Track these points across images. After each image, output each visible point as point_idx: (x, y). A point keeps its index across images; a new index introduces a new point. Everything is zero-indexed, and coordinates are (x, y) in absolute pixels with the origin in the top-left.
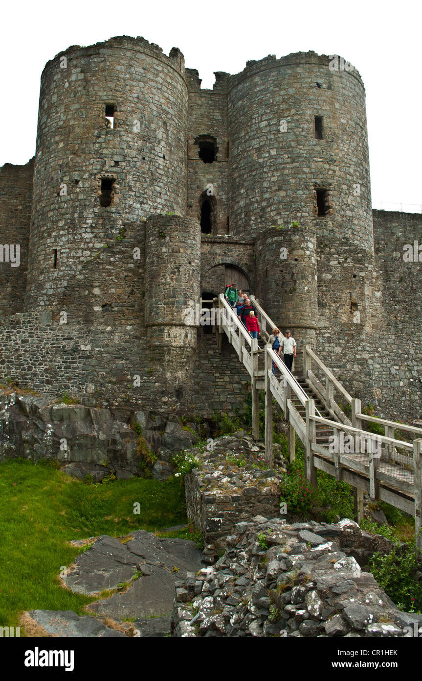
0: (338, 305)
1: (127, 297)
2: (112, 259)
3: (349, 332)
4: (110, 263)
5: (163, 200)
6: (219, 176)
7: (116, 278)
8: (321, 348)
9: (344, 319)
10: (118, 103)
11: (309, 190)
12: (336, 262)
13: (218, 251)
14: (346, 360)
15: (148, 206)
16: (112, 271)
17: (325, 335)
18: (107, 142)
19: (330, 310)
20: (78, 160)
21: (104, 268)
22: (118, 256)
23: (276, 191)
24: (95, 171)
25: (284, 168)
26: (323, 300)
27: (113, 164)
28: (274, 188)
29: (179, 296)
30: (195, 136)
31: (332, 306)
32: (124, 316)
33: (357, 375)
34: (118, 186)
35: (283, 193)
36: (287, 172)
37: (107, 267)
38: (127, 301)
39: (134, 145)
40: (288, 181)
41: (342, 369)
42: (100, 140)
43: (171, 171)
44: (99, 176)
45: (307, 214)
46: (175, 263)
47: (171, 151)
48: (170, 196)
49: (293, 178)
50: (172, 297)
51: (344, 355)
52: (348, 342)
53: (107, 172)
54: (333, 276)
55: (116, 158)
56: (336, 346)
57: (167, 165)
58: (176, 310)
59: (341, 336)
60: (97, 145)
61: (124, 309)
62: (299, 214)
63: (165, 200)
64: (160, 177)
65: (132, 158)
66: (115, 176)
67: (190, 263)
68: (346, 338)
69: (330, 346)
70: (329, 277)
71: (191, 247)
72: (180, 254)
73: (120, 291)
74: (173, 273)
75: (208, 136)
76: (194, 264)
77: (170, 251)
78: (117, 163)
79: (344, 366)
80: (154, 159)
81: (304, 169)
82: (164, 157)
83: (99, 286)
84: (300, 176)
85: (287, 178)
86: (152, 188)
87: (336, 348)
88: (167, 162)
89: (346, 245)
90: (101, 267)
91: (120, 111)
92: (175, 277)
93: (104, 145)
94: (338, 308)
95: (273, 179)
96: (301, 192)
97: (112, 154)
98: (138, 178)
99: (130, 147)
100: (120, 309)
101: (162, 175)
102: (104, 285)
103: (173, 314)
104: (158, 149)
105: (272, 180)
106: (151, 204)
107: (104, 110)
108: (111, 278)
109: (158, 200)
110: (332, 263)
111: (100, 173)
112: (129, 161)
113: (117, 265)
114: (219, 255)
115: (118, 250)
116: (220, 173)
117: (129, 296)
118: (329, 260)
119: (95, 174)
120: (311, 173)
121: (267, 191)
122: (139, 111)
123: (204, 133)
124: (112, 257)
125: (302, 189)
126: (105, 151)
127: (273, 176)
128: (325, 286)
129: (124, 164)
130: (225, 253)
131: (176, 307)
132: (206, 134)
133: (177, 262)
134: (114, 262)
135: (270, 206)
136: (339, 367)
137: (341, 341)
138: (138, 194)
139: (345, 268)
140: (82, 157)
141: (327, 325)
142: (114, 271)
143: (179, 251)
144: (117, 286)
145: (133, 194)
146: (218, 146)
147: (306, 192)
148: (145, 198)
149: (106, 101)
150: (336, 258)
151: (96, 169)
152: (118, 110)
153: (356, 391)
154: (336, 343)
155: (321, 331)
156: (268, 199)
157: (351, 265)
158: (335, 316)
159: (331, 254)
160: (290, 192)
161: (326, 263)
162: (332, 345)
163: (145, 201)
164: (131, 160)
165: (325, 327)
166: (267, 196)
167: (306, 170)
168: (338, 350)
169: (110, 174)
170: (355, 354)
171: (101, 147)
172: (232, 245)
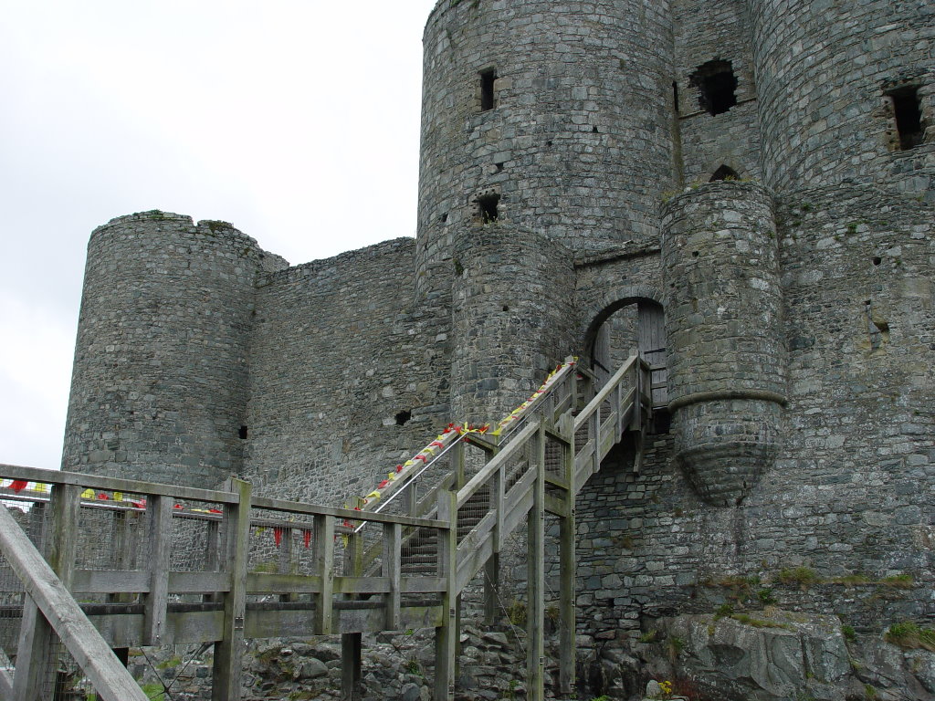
0: (841, 336)
1: (434, 394)
2: (411, 332)
3: (868, 396)
4: (409, 340)
5: (597, 210)
6: (744, 131)
7: (418, 364)
8: (795, 443)
9: (857, 366)
10: (499, 63)
11: (871, 101)
12: (831, 240)
13: (611, 278)
14: (852, 464)
15: (563, 228)
16: (411, 352)
17: (807, 412)
18: (483, 135)
19: (822, 351)
20: (446, 179)
21: (399, 350)
22: (420, 324)
23: (810, 124)
24: (468, 191)
25: (817, 74)
26: (806, 332)
27: (493, 169)
28: (805, 122)
29: (483, 375)
30: (690, 71)
31: (828, 342)
32: (430, 429)
33: (875, 497)
34: (504, 206)
35: (821, 126)
36: (823, 78)
37: (404, 347)
38: (435, 402)
39: (529, 126)
40: (828, 96)
41: (839, 486)
42: (474, 135)
43: (614, 151)
44: (473, 198)
45: (872, 155)
46: (476, 314)
47: (612, 116)
48: (614, 199)
49: (837, 87)
50: (472, 379)
51: (852, 451)
52: (862, 419)
53: (485, 187)
54: (827, 274)
55: (498, 158)
56: (832, 433)
57: (604, 141)
58: (478, 401)
59: (848, 409)
60: (470, 146)
61: (431, 416)
62: (855, 160)
63: (603, 208)
64: (587, 167)
65: (526, 150)
66: (497, 190)
67: (506, 309)
68: (859, 410)
69: (816, 436)
70: (817, 276)
71: (507, 279)
72: (485, 297)
73: (423, 386)
74: (474, 333)
75: (716, 63)
76: (516, 310)
77: (469, 294)
78: (500, 166)
79: (847, 478)
80: (572, 138)
81: (857, 60)
82: (595, 130)
83: (392, 382)
84: (848, 78)
85: (825, 91)
86: (571, 193)
87: (831, 438)
88: (603, 137)
89: (849, 195)
90: (393, 349)
91: (503, 76)
92: (476, 340)
93: (479, 142)
94: (840, 344)
95: (802, 104)
96: (854, 111)
97: (492, 154)
98: (540, 182)
99: (522, 132)
100: (424, 417)
101: (591, 164)
102: (398, 381)
103: (472, 410)
104: (579, 120)
105: (801, 106)
106: (569, 221)
107: (479, 83)
108: (409, 365)
109: (586, 212)
110: (821, 244)
111: (474, 191)
112: (520, 157)
113: (419, 340)
114: (614, 285)
115: (420, 314)
116: (744, 126)
117: (438, 392)
118: (813, 239)
119: (468, 196)
120: (873, 64)
121: (796, 133)
122: (535, 64)
123: (705, 61)
124: (410, 327)
125: (857, 105)
126: (482, 152)
127: (802, 97)
128: (810, 299)
129: (512, 164)
130: (624, 278)
131: (479, 396)
132: (710, 59)
133: (479, 312)
134: (415, 335)
135: (802, 161)
136: (834, 481)
137: (845, 420)
138: (539, 211)
139: (850, 248)
140: (451, 172)
141: (814, 388)
142: (414, 353)
143: (483, 290)
144: (421, 378)
145: (530, 212)
146: (735, 74)
147: (867, 107)
148: (556, 214)
149: (480, 69)
150: (831, 230)
151: (468, 188)
152: (498, 75)
153: (869, 536)
154: (833, 427)
155: (801, 403)
156: (798, 148)
157: (866, 238)
158: (837, 364)
159: (817, 225)
160: (834, 120)
161: (809, 247)
162: (821, 432)
163: (555, 220)
164: (524, 153)
165: (810, 393)
166: (796, 142)
167: (861, 60)
168: (837, 440)
169: (489, 190)
170: (875, 445)
171: (474, 149)
172: (636, 260)
